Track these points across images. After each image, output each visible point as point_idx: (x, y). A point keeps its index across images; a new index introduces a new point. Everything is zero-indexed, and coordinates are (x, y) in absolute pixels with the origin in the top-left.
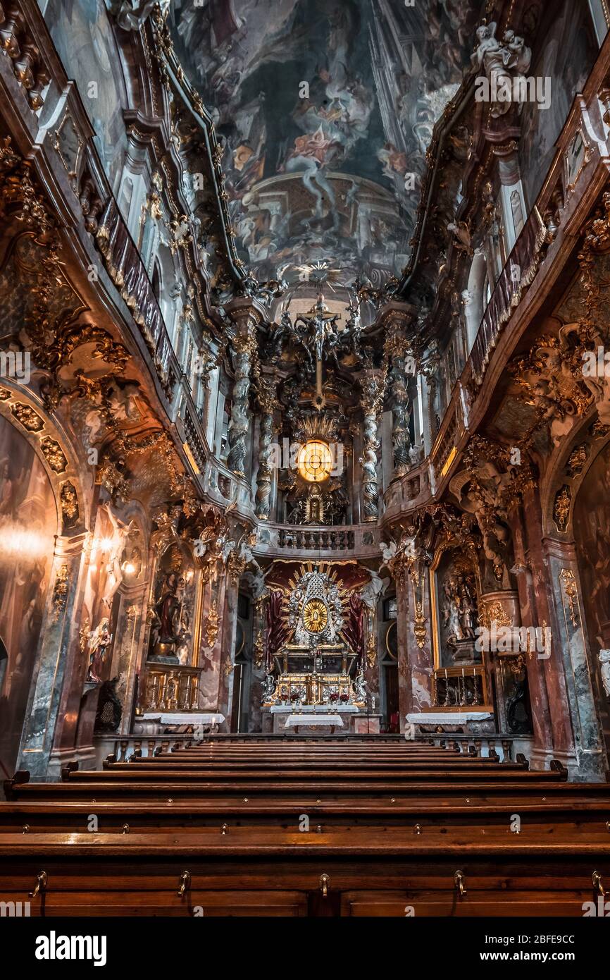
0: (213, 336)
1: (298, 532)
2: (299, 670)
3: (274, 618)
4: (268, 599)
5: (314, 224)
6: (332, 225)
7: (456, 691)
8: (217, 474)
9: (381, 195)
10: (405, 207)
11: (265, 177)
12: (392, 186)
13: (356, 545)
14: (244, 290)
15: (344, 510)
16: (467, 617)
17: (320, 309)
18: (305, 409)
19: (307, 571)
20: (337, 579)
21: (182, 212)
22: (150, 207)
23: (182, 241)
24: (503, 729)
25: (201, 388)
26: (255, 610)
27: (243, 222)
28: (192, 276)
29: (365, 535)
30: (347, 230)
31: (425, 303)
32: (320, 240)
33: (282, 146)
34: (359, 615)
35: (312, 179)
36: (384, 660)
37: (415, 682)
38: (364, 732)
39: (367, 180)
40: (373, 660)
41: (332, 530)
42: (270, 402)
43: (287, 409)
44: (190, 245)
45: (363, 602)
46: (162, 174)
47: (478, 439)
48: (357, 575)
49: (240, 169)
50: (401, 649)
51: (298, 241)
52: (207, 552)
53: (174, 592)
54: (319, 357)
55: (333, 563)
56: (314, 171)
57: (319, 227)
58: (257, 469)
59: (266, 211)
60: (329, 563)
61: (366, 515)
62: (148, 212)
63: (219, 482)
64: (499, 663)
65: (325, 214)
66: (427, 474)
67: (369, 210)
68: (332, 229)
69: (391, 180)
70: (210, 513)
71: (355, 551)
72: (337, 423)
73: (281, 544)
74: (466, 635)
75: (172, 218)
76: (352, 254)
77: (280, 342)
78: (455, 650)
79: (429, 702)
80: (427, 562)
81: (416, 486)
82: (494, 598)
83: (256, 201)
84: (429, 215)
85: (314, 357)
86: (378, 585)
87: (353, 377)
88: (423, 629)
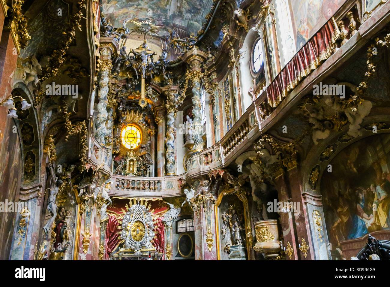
1: (128, 180)
4: (107, 221)
8: (93, 145)
16: (238, 233)
19: (133, 204)
20: (151, 209)
29: (168, 183)
31: (209, 52)
34: (161, 230)
36: (176, 256)
40: (170, 257)
41: (148, 179)
43: (119, 104)
45: (164, 222)
47: (266, 136)
48: (161, 206)
50: (197, 251)
52: (84, 193)
53: (64, 219)
55: (148, 200)
60: (146, 199)
61: (168, 171)
63: (94, 150)
66: (218, 152)
70: (90, 170)
71: (162, 192)
72: (145, 115)
74: (236, 243)
76: (163, 17)
77: (119, 65)
80: (214, 201)
81: (209, 157)
82: (264, 224)
85: (140, 77)
86: (174, 212)
87: (161, 89)
88: (211, 241)
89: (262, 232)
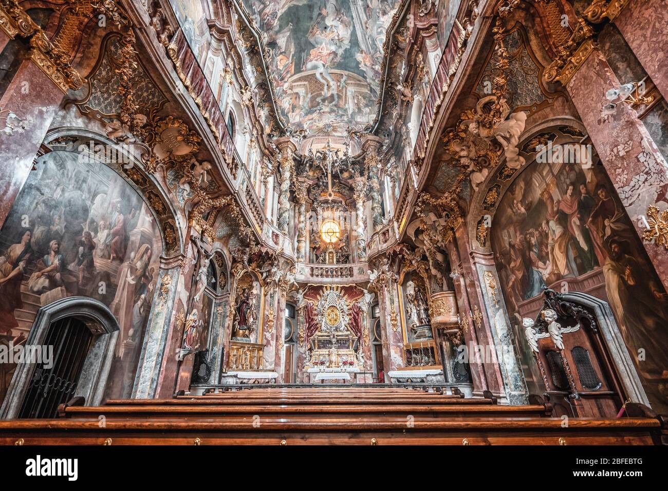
0: (269, 160)
1: (321, 268)
2: (324, 347)
3: (309, 318)
4: (307, 307)
5: (324, 100)
6: (333, 100)
7: (418, 357)
8: (271, 232)
9: (360, 81)
10: (373, 87)
11: (295, 74)
12: (365, 75)
13: (354, 274)
14: (285, 133)
15: (347, 257)
16: (422, 311)
17: (329, 146)
18: (324, 203)
19: (327, 290)
20: (344, 295)
21: (247, 85)
22: (225, 76)
23: (247, 102)
24: (450, 380)
25: (263, 187)
26: (298, 313)
27: (285, 100)
28: (255, 123)
29: (359, 269)
30: (342, 103)
31: (387, 138)
32: (327, 109)
33: (303, 54)
34: (358, 315)
35: (321, 74)
36: (374, 341)
37: (392, 352)
38: (362, 382)
39: (351, 73)
40: (368, 341)
41: (341, 267)
42: (303, 196)
43: (313, 202)
44: (253, 105)
45: (360, 308)
46: (233, 59)
47: (424, 194)
48: (356, 292)
49: (281, 68)
50: (383, 332)
51: (316, 111)
52: (267, 277)
53: (247, 300)
54: (329, 171)
55: (342, 286)
56: (321, 69)
57: (327, 102)
58: (297, 234)
59: (297, 94)
60: (340, 286)
61: (359, 258)
62: (224, 78)
63: (272, 236)
64: (444, 338)
65: (329, 94)
66: (393, 228)
67: (353, 90)
68: (334, 103)
69: (364, 72)
70: (267, 253)
71: (354, 278)
72: (341, 210)
73: (312, 275)
74: (422, 323)
75: (241, 88)
76: (345, 117)
77: (308, 165)
78: (415, 333)
79: (402, 364)
80: (396, 280)
81: (387, 235)
82: (438, 296)
83: (291, 88)
84: (386, 85)
85: (327, 173)
86: (368, 298)
87: (348, 183)
88: (396, 320)
89: (438, 306)
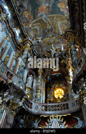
5: (48, 31)
6: (53, 30)
9: (62, 17)
11: (33, 20)
12: (64, 13)
13: (69, 107)
19: (52, 119)
20: (64, 121)
27: (31, 32)
32: (51, 35)
33: (36, 10)
35: (45, 18)
39: (57, 15)
49: (27, 17)
51: (46, 37)
55: (62, 116)
56: (45, 16)
57: (50, 31)
59: (36, 29)
65: (50, 28)
67: (60, 23)
68: (53, 31)
69: (63, 12)
71: (69, 110)
83: (33, 26)
